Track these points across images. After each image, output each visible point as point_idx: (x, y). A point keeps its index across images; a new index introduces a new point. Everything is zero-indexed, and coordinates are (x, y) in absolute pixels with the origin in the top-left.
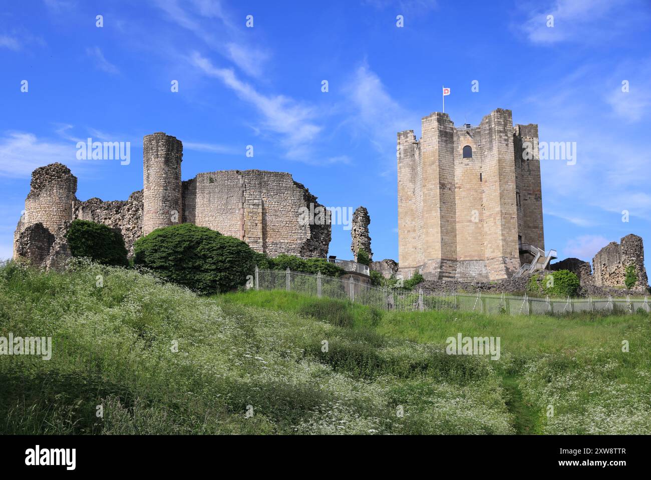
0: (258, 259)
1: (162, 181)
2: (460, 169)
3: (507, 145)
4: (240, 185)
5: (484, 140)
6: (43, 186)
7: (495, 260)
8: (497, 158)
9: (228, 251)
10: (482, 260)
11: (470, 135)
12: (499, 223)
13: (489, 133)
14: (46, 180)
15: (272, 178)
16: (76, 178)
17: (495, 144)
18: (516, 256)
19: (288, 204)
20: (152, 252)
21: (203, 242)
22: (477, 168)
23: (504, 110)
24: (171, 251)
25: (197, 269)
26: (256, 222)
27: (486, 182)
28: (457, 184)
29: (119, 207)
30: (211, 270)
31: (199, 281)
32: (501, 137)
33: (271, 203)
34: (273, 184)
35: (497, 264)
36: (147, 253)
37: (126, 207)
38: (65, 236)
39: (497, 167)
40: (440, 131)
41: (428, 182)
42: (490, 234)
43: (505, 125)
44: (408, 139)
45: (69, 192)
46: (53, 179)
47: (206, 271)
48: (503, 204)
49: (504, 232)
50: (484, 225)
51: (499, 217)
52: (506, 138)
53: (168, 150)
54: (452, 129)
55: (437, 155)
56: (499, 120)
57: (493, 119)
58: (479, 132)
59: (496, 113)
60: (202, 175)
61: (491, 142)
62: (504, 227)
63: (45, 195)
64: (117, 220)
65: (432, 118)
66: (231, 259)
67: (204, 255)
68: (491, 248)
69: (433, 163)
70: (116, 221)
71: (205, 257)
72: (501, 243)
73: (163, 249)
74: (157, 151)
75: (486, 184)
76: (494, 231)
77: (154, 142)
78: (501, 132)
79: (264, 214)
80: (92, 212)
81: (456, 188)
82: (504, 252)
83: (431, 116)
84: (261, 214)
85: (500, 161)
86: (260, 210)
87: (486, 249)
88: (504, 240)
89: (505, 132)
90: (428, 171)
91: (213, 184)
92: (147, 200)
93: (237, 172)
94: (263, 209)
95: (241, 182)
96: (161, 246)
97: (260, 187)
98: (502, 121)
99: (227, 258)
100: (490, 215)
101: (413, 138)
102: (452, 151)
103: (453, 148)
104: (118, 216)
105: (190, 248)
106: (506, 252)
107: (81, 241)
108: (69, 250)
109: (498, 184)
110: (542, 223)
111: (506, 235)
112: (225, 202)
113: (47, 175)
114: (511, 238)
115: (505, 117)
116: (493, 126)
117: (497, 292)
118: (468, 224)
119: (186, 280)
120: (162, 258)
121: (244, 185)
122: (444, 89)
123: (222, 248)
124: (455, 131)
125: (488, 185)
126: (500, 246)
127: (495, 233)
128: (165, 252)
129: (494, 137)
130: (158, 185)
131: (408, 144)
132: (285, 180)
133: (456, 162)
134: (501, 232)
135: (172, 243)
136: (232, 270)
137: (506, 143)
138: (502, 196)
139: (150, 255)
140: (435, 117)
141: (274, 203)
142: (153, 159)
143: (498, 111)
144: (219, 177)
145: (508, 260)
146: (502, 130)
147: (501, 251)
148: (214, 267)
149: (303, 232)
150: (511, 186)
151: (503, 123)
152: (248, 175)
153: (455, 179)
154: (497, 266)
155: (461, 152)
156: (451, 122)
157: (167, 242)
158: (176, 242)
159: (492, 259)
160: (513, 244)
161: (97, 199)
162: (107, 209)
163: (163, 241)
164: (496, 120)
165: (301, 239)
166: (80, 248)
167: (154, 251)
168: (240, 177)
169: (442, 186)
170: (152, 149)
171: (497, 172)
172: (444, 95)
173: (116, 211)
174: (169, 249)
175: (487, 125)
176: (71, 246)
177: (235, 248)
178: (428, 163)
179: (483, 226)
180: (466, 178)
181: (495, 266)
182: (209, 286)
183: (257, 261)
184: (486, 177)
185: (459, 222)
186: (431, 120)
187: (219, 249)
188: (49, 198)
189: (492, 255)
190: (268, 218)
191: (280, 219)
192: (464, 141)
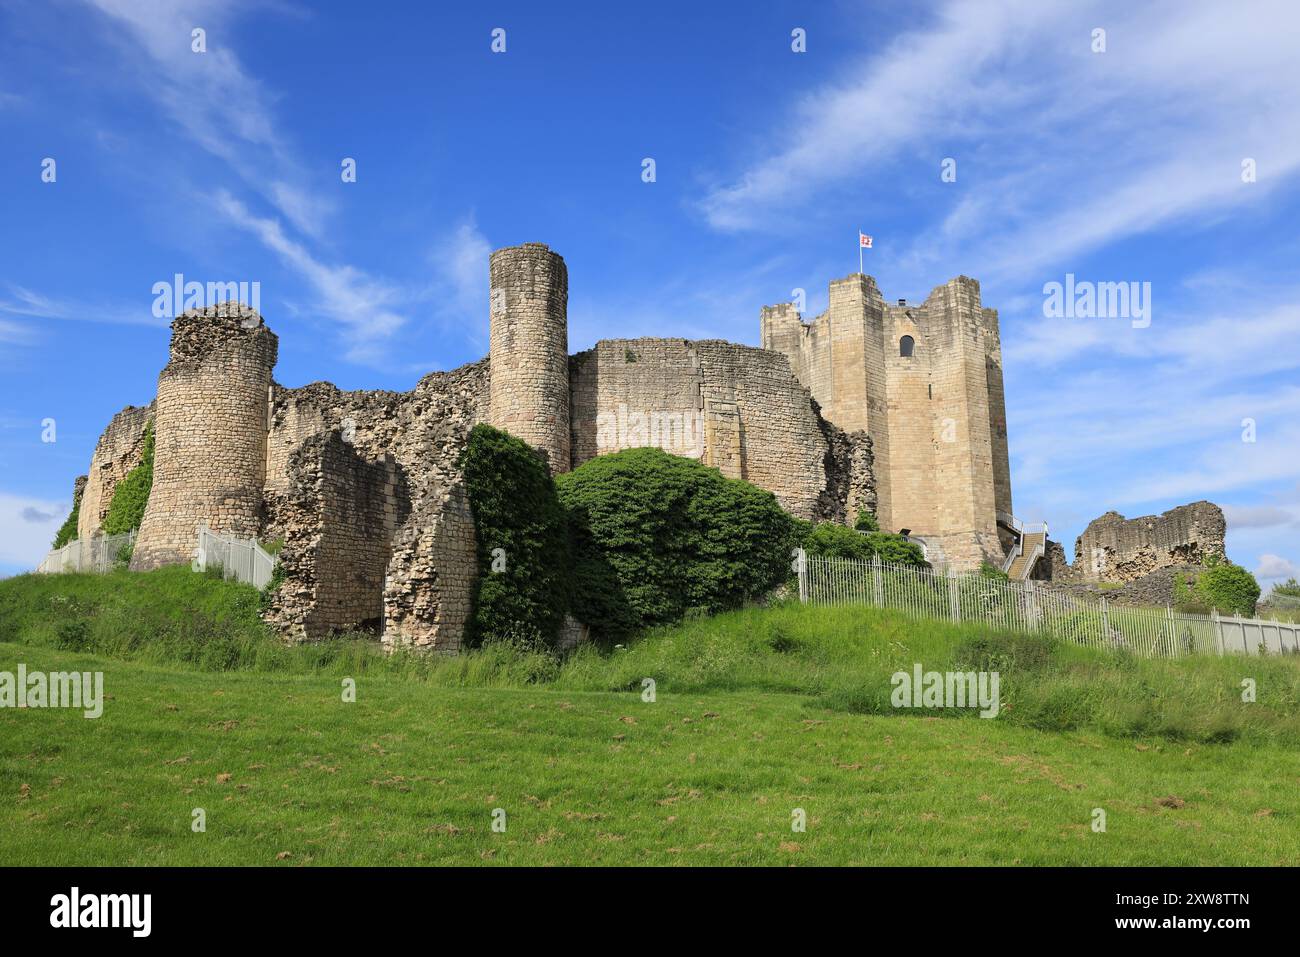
0: (800, 532)
1: (541, 349)
2: (896, 375)
3: (975, 339)
4: (694, 371)
5: (935, 329)
6: (209, 349)
7: (960, 536)
8: (962, 361)
9: (751, 513)
10: (936, 536)
11: (911, 318)
12: (967, 473)
13: (945, 317)
14: (214, 337)
15: (753, 361)
16: (275, 337)
17: (959, 337)
18: (993, 531)
19: (783, 417)
20: (606, 511)
21: (697, 490)
22: (924, 375)
23: (970, 279)
24: (648, 511)
25: (691, 553)
26: (730, 451)
27: (940, 400)
28: (891, 400)
29: (393, 405)
30: (717, 556)
31: (694, 581)
32: (966, 324)
33: (754, 412)
34: (754, 374)
35: (964, 544)
36: (594, 514)
37: (411, 408)
38: (457, 465)
39: (963, 375)
40: (866, 307)
41: (845, 394)
42: (950, 491)
43: (972, 305)
44: (787, 318)
45: (264, 365)
46: (231, 335)
47: (708, 558)
48: (973, 440)
49: (976, 489)
50: (937, 475)
51: (966, 462)
52: (974, 327)
53: (552, 284)
54: (881, 305)
55: (861, 347)
56: (963, 296)
57: (953, 293)
58: (926, 314)
59: (958, 284)
60: (610, 344)
61: (949, 331)
62: (976, 479)
63: (213, 369)
64: (390, 433)
65: (852, 283)
66: (755, 531)
67: (704, 522)
68: (951, 514)
69: (854, 361)
70: (385, 434)
71: (705, 526)
72: (972, 507)
73: (629, 505)
74: (533, 283)
75: (940, 403)
76: (958, 487)
77: (525, 264)
78: (966, 316)
79: (742, 434)
80: (322, 411)
81: (888, 407)
82: (977, 524)
83: (848, 280)
84: (737, 435)
85: (966, 364)
86: (736, 427)
87: (942, 516)
88: (976, 502)
89: (971, 316)
90: (844, 376)
91: (633, 364)
92: (509, 390)
93: (686, 342)
94: (741, 424)
95: (695, 364)
96: (625, 498)
97: (732, 378)
98: (967, 297)
99: (747, 528)
100: (949, 460)
101: (796, 317)
102: (881, 342)
103: (882, 338)
104: (392, 423)
105: (679, 504)
106: (979, 522)
107: (492, 477)
108: (467, 500)
109: (964, 405)
110: (1009, 475)
111: (979, 493)
112: (661, 404)
113: (216, 325)
114: (986, 499)
115: (970, 292)
116: (953, 305)
117: (1129, 604)
118: (910, 471)
119: (670, 578)
120: (628, 525)
121: (700, 372)
122: (861, 236)
123: (738, 505)
124: (885, 309)
125: (945, 406)
126: (969, 512)
127: (960, 490)
128: (635, 511)
129: (956, 325)
130: (534, 357)
131: (786, 326)
132: (776, 367)
133: (889, 363)
134: (971, 489)
135: (646, 490)
136: (755, 557)
137: (974, 335)
138: (971, 426)
139: (602, 517)
140: (856, 282)
141: (757, 413)
142: (524, 300)
143: (962, 279)
144: (646, 352)
145: (983, 538)
146: (967, 312)
147: (973, 522)
148: (722, 549)
149: (813, 476)
150: (983, 410)
151: (968, 301)
152: (709, 351)
153: (888, 392)
154: (966, 547)
155: (897, 345)
156: (879, 293)
157: (637, 488)
158: (654, 488)
159: (955, 534)
160: (989, 509)
161: (328, 384)
162: (361, 407)
163: (628, 486)
164: (959, 295)
165: (809, 490)
166: (491, 496)
167: (611, 509)
168: (692, 353)
169: (871, 403)
170: (520, 278)
171: (962, 383)
172: (862, 245)
173: (386, 412)
174: (641, 505)
175: (941, 303)
176: (473, 490)
177: (762, 508)
178: (844, 362)
179: (935, 476)
180: (906, 391)
181: (961, 548)
182: (715, 594)
183: (798, 536)
184: (941, 390)
185: (894, 468)
186: (850, 286)
187: (731, 508)
188: (222, 376)
189: (958, 528)
190: (749, 444)
191: (771, 448)
192: (901, 328)
